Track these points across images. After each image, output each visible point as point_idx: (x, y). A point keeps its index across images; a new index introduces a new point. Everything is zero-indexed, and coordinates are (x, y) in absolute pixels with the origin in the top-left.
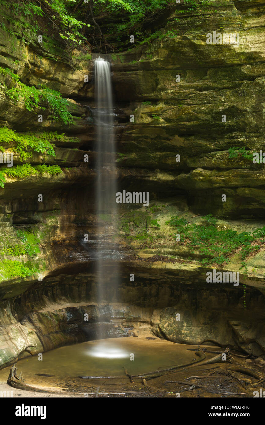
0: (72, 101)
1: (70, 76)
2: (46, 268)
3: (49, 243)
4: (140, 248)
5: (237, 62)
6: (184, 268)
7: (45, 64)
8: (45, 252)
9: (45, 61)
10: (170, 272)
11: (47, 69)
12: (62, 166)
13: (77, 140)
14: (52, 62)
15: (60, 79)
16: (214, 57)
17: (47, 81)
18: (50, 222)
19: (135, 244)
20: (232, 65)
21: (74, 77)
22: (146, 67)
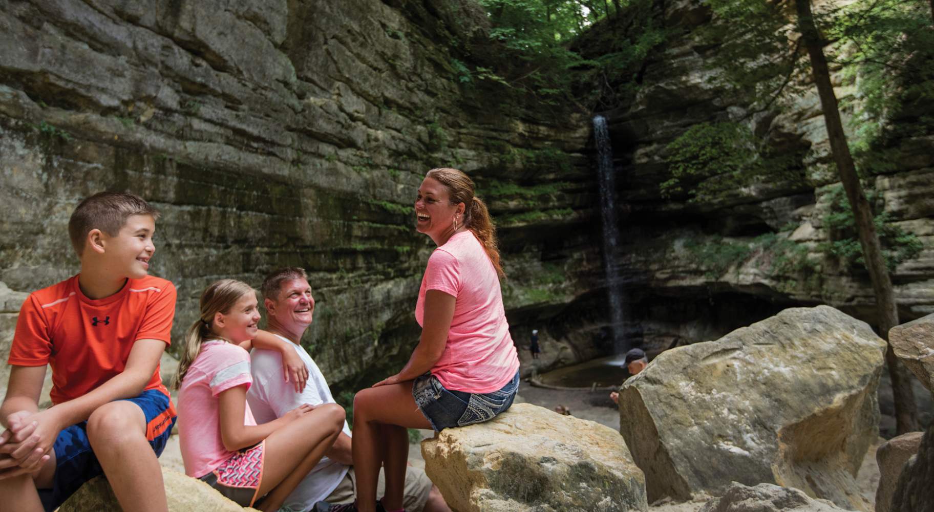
0: (579, 155)
1: (573, 135)
2: (573, 293)
3: (576, 273)
4: (658, 270)
5: (706, 97)
6: (693, 283)
7: (543, 130)
8: (570, 280)
9: (542, 128)
10: (682, 288)
11: (546, 133)
12: (575, 209)
13: (584, 185)
14: (550, 127)
15: (562, 138)
16: (687, 97)
17: (550, 143)
18: (576, 256)
19: (654, 267)
20: (704, 101)
21: (577, 135)
22: (635, 116)
